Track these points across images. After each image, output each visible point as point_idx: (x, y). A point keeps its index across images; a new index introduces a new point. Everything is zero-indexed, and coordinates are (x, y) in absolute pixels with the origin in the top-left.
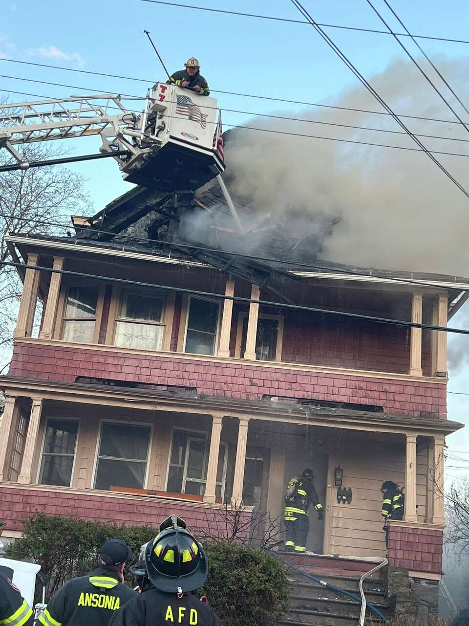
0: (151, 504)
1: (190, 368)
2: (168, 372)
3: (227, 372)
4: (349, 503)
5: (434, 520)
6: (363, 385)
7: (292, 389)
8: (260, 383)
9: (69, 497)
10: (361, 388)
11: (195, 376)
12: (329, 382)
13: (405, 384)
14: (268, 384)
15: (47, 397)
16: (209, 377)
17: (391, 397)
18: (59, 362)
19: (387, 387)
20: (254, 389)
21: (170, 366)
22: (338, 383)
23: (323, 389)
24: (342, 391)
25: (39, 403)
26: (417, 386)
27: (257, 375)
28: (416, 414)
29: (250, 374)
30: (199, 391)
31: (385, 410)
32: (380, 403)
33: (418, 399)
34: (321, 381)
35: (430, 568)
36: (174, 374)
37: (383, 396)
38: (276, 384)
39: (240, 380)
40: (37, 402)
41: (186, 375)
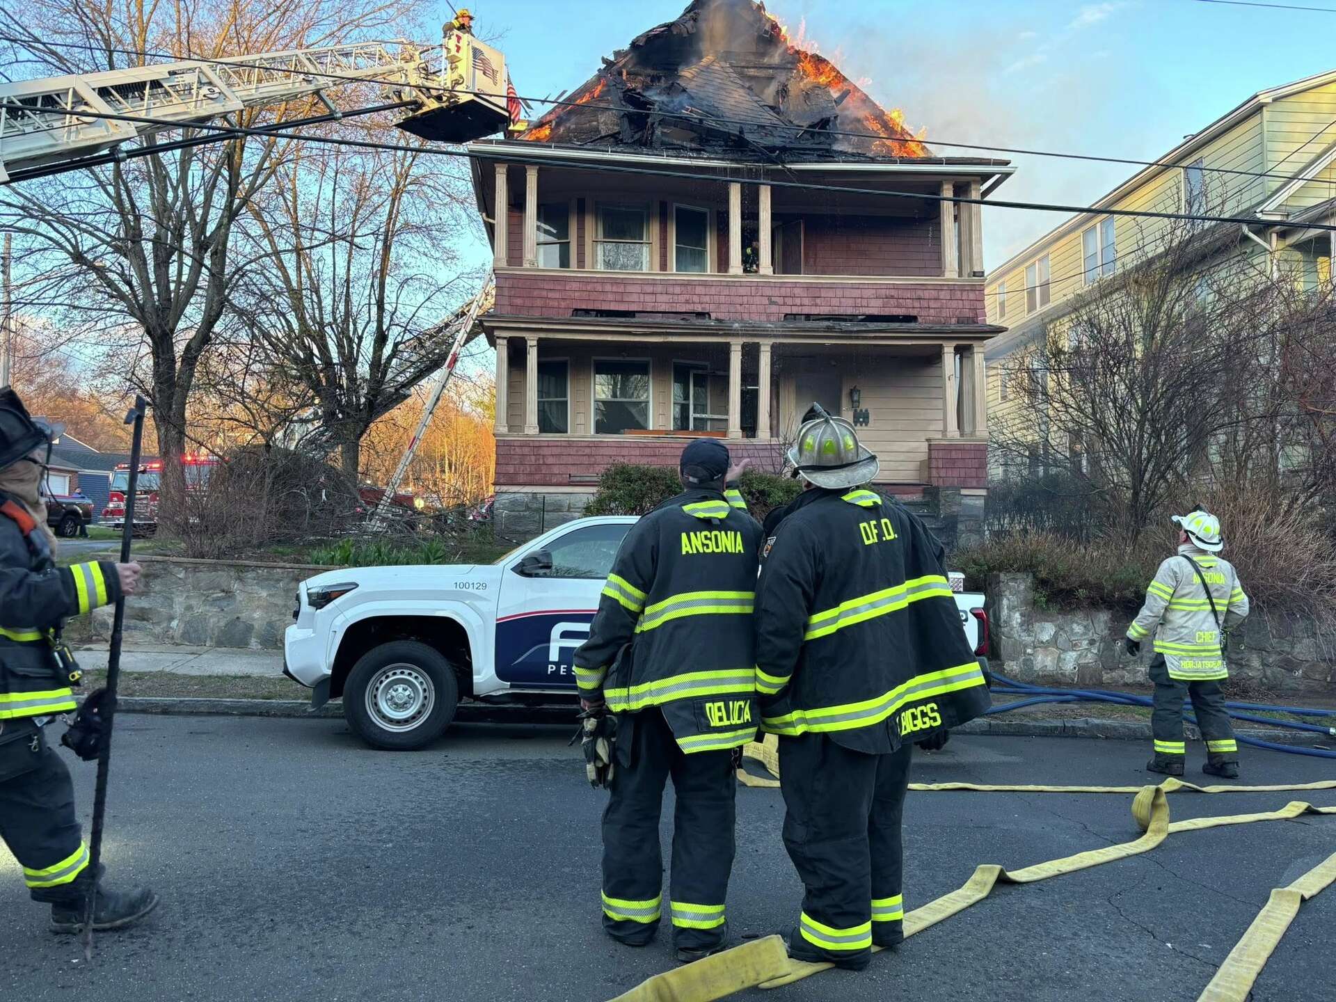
0: (674, 445)
1: (699, 290)
2: (676, 297)
3: (742, 291)
4: (866, 425)
5: (977, 433)
6: (893, 292)
7: (816, 305)
8: (780, 301)
10: (892, 297)
11: (707, 299)
12: (856, 293)
13: (939, 288)
14: (789, 301)
15: (543, 335)
16: (723, 299)
17: (925, 304)
18: (551, 295)
19: (920, 293)
20: (774, 309)
21: (678, 290)
22: (867, 293)
23: (851, 302)
24: (873, 303)
25: (535, 343)
26: (952, 289)
27: (776, 292)
28: (954, 320)
29: (768, 292)
30: (713, 316)
31: (920, 320)
32: (913, 313)
33: (954, 304)
34: (848, 293)
35: (974, 484)
36: (682, 298)
37: (917, 304)
38: (798, 301)
39: (757, 300)
40: (532, 341)
41: (696, 299)
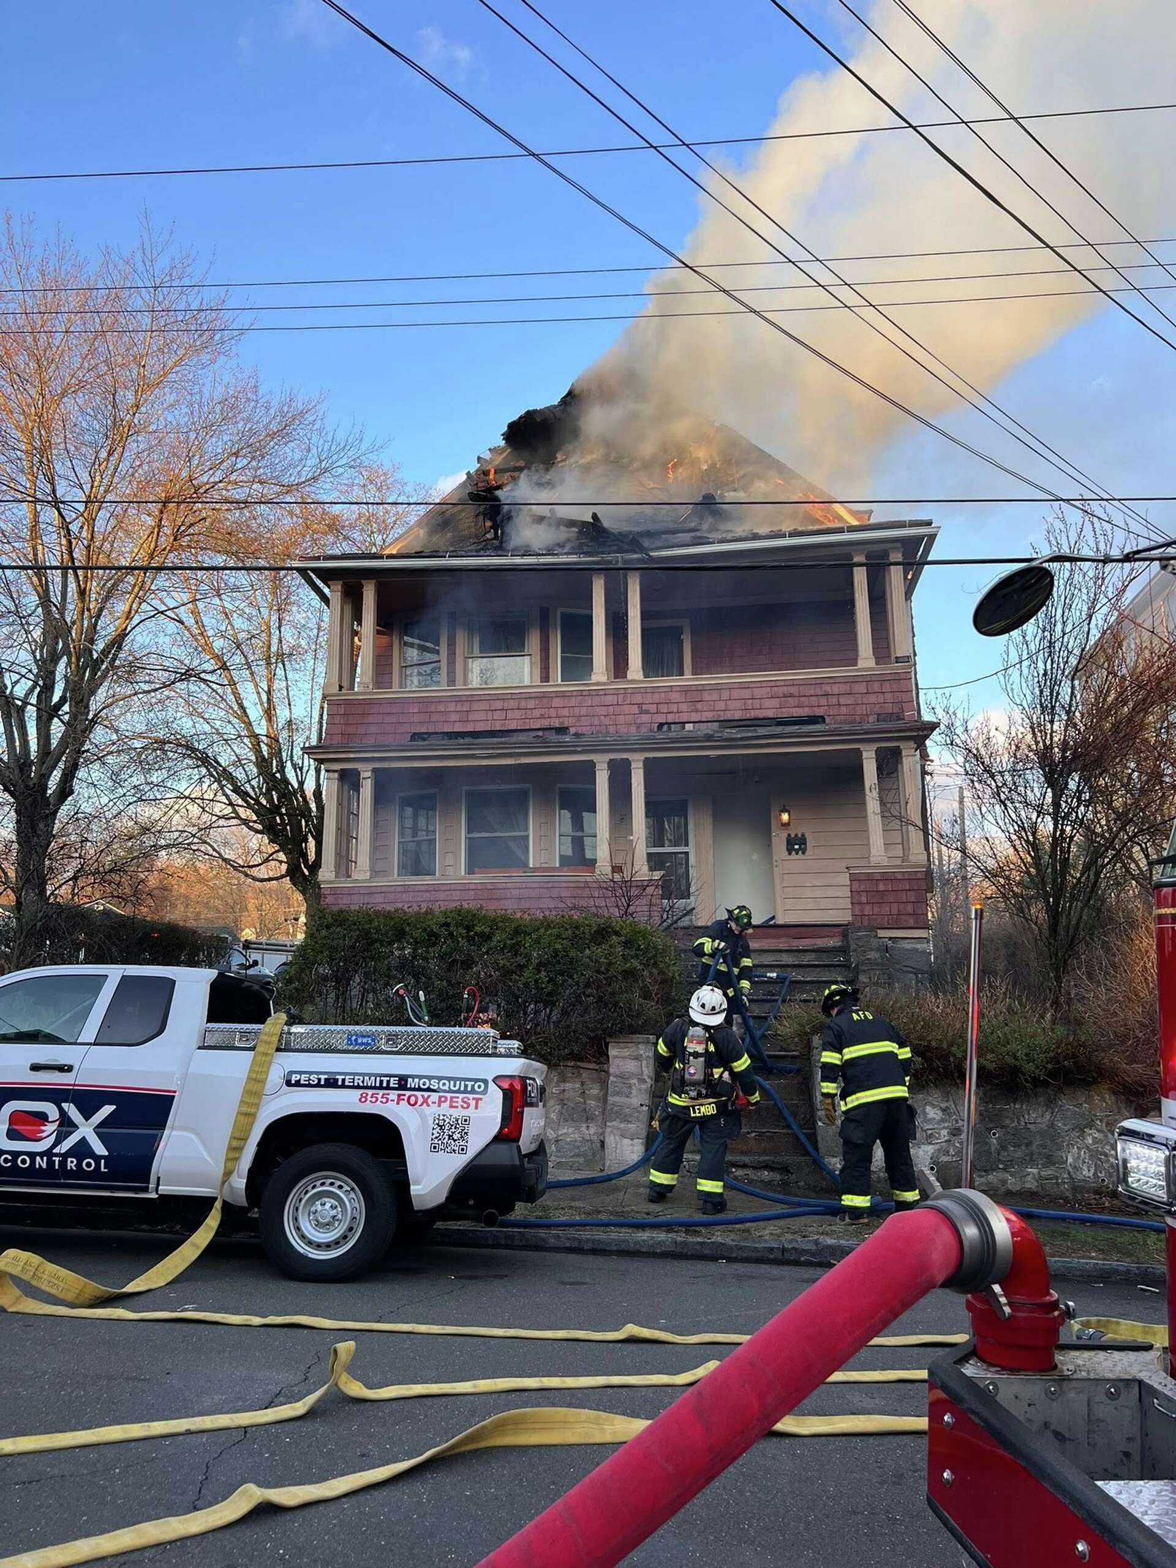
0: (529, 885)
1: (557, 702)
2: (529, 712)
3: (609, 700)
4: (804, 853)
5: (911, 857)
6: (792, 690)
7: (697, 711)
8: (653, 708)
9: (423, 888)
10: (791, 696)
11: (565, 712)
12: (746, 694)
13: (854, 680)
14: (664, 708)
15: (378, 765)
16: (584, 711)
17: (834, 700)
18: (388, 719)
19: (827, 688)
20: (645, 718)
21: (531, 704)
22: (758, 693)
23: (739, 704)
24: (767, 703)
25: (369, 774)
26: (869, 680)
27: (649, 699)
28: (872, 719)
29: (638, 699)
30: (572, 730)
31: (827, 720)
32: (819, 712)
33: (872, 698)
34: (736, 694)
35: (911, 923)
36: (536, 713)
37: (823, 701)
38: (674, 708)
39: (626, 709)
40: (366, 772)
41: (553, 713)
